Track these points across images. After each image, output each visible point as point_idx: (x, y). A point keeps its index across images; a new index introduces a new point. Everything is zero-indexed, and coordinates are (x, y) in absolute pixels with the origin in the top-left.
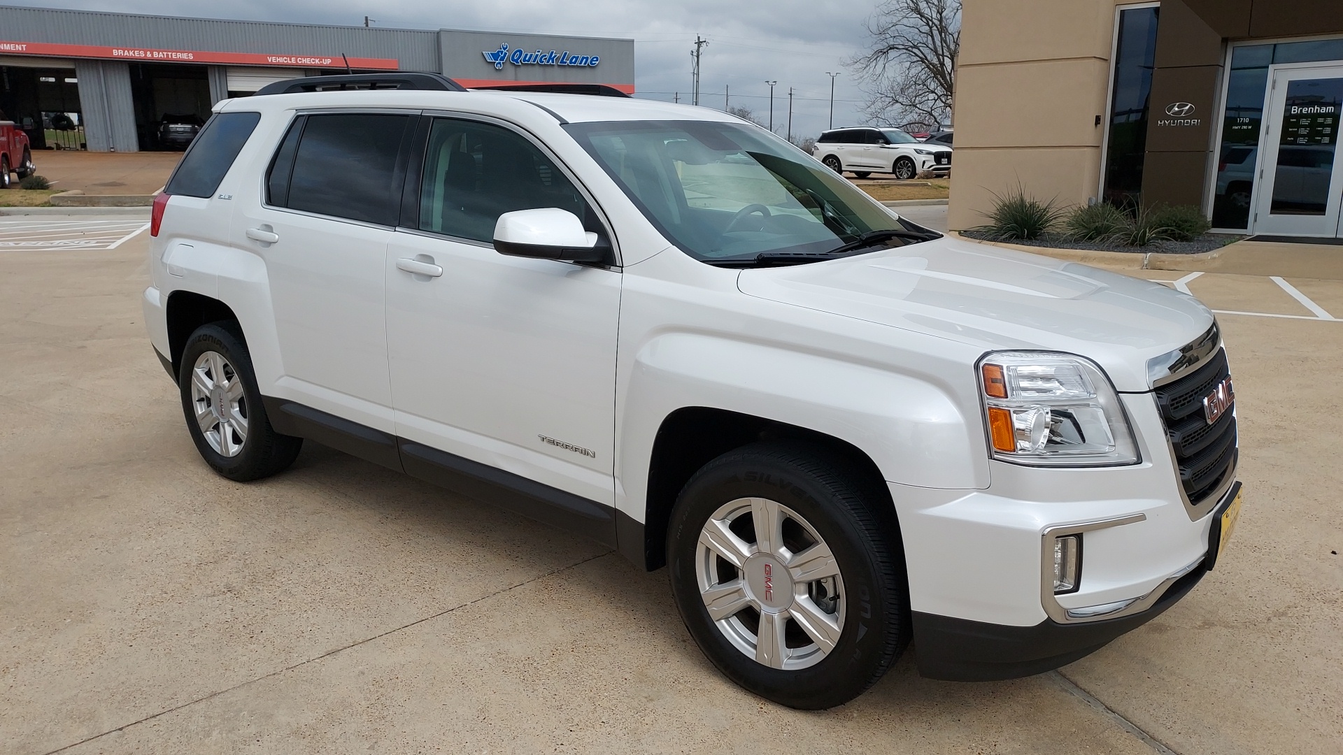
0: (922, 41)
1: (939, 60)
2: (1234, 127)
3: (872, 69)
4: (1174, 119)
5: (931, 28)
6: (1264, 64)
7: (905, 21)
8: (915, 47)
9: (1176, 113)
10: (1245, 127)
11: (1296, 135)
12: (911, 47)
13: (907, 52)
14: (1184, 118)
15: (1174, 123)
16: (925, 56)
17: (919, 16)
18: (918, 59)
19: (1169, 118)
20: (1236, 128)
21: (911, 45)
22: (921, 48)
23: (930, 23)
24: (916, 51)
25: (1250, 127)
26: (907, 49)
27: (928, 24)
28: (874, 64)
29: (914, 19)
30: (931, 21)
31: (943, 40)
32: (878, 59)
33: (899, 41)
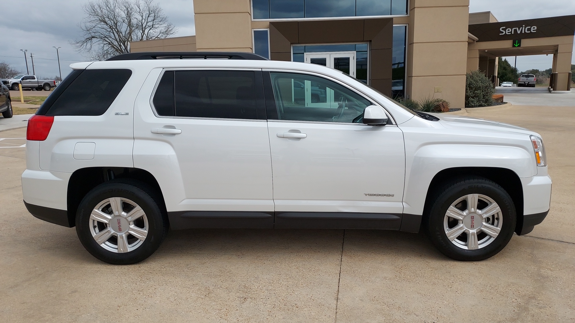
0: (108, 35)
1: (118, 44)
3: (85, 46)
5: (112, 29)
7: (99, 26)
8: (105, 37)
12: (103, 37)
13: (101, 39)
16: (111, 41)
17: (106, 24)
18: (108, 43)
21: (103, 36)
22: (109, 38)
23: (112, 28)
24: (106, 39)
26: (101, 38)
27: (110, 28)
28: (85, 44)
29: (103, 25)
30: (112, 27)
31: (119, 36)
32: (87, 42)
33: (97, 34)
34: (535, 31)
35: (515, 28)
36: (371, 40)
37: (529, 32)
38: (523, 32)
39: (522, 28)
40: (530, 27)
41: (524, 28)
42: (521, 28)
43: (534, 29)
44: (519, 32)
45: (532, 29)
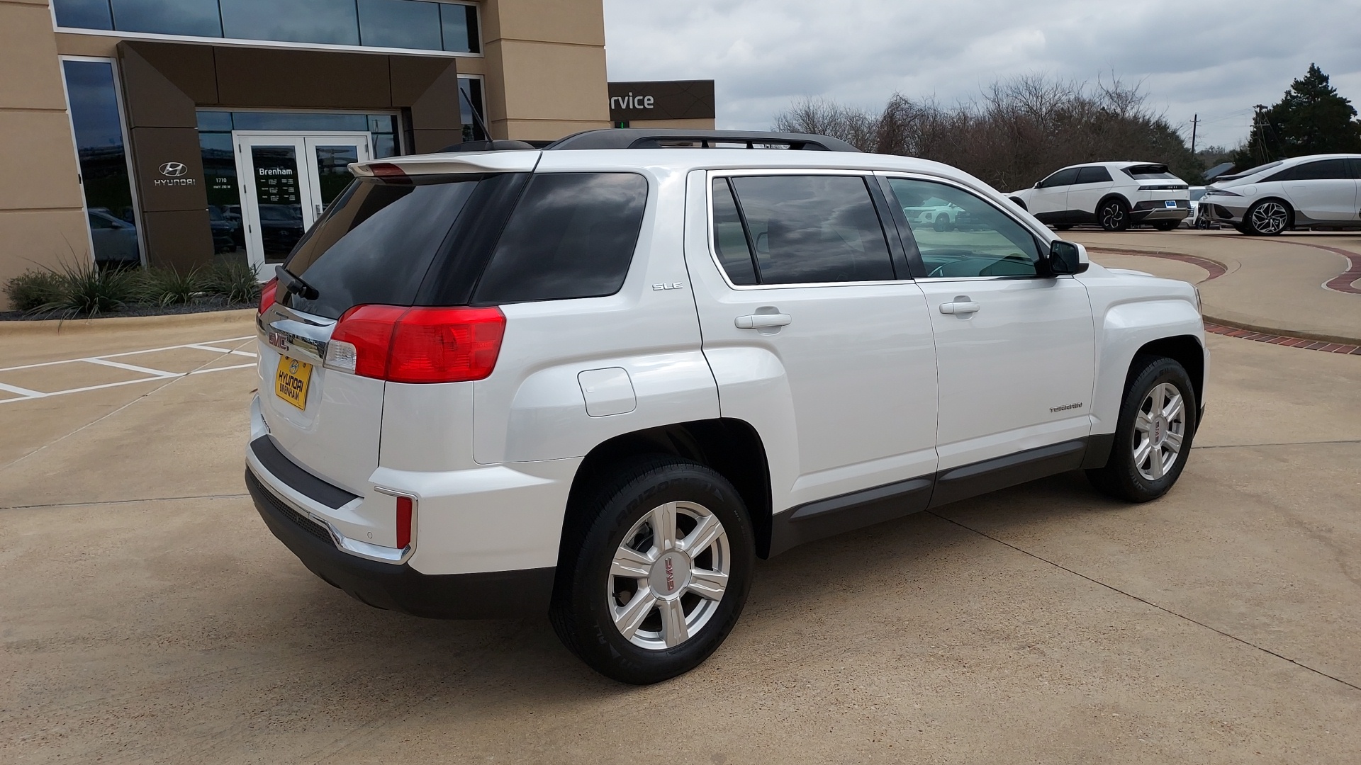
2: (215, 187)
4: (170, 178)
6: (229, 130)
9: (170, 173)
10: (225, 187)
11: (270, 194)
14: (179, 178)
15: (170, 183)
19: (164, 177)
20: (217, 187)
25: (229, 187)
34: (652, 107)
35: (616, 98)
36: (410, 108)
37: (642, 107)
38: (631, 107)
39: (629, 99)
40: (641, 98)
41: (631, 98)
42: (627, 98)
43: (649, 101)
44: (624, 106)
45: (646, 102)
